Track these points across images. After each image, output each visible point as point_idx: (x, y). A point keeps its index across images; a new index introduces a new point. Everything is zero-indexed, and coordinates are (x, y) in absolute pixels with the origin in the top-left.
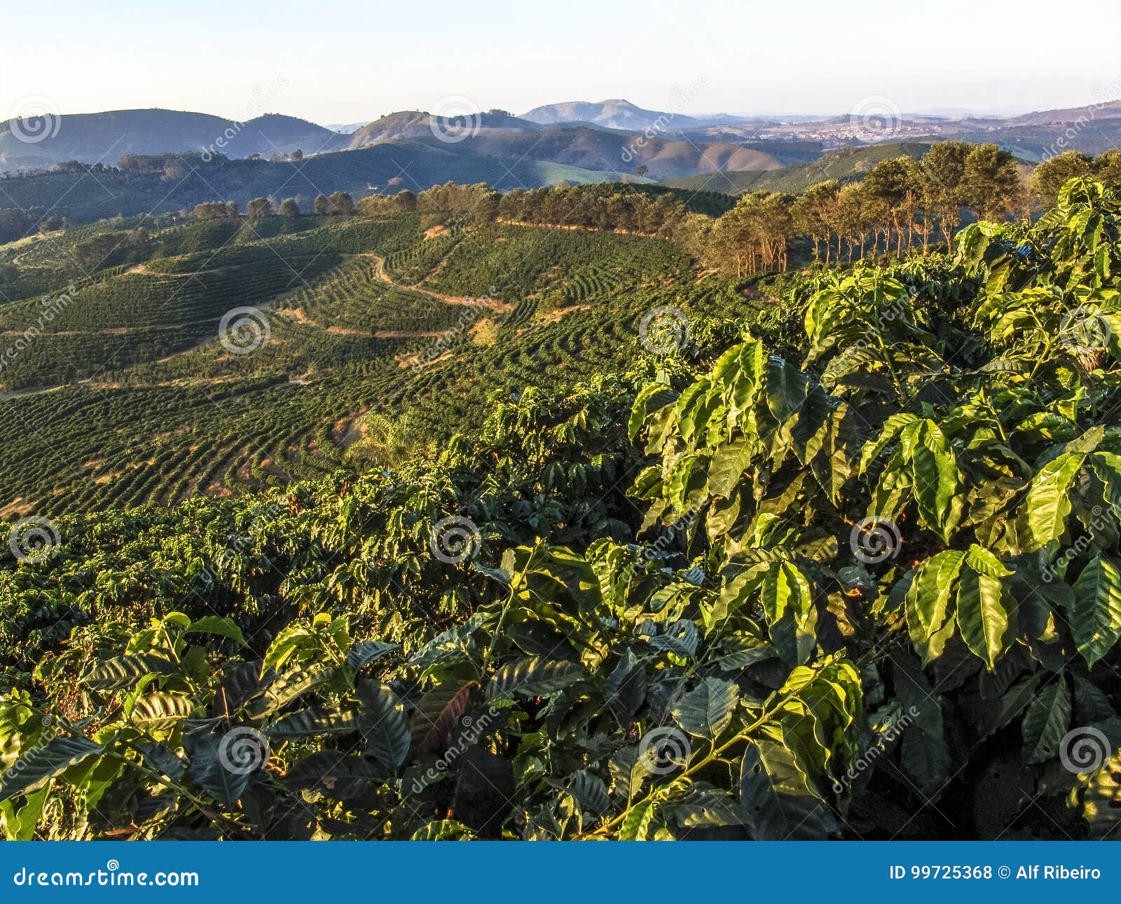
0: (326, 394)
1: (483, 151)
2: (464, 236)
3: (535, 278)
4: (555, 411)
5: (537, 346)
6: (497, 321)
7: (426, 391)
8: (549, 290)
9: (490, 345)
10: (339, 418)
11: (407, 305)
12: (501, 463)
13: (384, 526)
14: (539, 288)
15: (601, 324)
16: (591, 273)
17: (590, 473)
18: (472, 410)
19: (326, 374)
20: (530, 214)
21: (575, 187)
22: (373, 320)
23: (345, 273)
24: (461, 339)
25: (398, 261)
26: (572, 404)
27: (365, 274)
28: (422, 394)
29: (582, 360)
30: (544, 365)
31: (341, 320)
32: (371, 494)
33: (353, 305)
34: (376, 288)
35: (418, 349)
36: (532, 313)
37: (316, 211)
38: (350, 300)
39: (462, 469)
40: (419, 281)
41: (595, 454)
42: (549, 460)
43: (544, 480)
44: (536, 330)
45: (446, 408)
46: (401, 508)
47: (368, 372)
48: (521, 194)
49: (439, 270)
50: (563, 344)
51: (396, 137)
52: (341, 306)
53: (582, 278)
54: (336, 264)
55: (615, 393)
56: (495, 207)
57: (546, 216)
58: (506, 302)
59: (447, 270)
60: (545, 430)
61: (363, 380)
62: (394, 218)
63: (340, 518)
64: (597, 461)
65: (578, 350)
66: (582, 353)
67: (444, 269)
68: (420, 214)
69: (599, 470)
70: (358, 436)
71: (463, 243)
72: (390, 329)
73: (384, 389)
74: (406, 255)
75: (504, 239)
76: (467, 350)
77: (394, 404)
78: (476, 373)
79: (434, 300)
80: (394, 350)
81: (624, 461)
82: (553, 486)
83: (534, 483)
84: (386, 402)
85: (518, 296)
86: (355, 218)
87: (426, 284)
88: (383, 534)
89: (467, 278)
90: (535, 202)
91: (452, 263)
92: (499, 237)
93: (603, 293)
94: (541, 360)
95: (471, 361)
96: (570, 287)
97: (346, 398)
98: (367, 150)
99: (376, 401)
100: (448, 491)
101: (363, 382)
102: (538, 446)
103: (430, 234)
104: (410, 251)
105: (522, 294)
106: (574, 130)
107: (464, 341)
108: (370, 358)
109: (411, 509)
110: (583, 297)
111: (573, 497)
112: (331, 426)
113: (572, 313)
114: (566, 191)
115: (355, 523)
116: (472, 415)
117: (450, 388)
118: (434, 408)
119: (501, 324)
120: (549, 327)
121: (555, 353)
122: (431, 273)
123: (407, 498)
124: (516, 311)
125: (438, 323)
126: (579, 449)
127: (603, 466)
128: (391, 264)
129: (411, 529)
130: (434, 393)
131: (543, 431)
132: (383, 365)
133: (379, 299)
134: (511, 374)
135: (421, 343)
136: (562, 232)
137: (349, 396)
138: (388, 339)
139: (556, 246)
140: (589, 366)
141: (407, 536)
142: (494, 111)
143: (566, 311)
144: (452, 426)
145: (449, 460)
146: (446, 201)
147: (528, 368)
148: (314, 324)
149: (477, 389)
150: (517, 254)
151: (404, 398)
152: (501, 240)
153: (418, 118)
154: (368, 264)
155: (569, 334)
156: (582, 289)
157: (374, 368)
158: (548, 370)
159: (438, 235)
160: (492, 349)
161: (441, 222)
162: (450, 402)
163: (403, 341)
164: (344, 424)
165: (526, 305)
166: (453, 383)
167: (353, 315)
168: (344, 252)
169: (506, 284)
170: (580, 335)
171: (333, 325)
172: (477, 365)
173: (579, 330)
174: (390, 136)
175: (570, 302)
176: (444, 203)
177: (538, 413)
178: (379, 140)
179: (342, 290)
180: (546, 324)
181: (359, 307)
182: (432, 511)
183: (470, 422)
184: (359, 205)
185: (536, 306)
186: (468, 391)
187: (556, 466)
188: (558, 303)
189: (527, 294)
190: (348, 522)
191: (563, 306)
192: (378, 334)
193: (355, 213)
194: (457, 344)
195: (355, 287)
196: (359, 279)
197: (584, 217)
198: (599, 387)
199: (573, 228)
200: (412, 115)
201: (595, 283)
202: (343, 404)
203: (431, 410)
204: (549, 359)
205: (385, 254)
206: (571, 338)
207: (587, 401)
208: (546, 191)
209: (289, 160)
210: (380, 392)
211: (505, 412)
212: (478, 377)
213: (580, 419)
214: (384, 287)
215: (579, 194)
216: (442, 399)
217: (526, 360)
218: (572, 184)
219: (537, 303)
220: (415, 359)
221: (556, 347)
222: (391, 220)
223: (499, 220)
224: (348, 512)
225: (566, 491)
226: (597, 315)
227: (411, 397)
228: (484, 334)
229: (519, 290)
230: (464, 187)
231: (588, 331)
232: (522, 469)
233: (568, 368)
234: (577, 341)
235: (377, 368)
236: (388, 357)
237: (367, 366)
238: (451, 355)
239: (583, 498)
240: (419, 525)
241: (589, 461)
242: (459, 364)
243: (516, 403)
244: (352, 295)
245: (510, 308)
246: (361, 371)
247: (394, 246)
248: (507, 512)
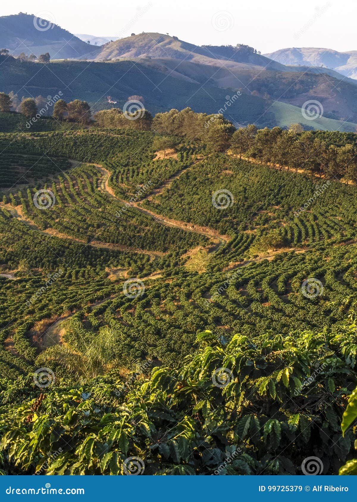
0: (33, 293)
1: (224, 83)
2: (192, 163)
3: (255, 214)
4: (260, 362)
5: (246, 281)
6: (211, 250)
7: (130, 307)
8: (267, 229)
9: (200, 273)
10: (40, 319)
11: (126, 221)
12: (199, 405)
13: (74, 450)
14: (257, 224)
15: (313, 270)
16: (311, 218)
17: (286, 431)
18: (172, 334)
19: (35, 273)
20: (260, 151)
21: (309, 132)
22: (91, 228)
23: (72, 179)
24: (173, 262)
25: (124, 176)
26: (277, 359)
27: (91, 183)
28: (126, 309)
29: (289, 302)
30: (251, 301)
31: (60, 223)
32: (67, 416)
33: (73, 211)
34: (99, 199)
35: (130, 264)
36: (247, 248)
37: (54, 115)
38: (72, 206)
39: (160, 406)
40: (142, 198)
41: (293, 413)
42: (246, 411)
43: (239, 430)
44: (247, 266)
45: (146, 327)
46: (94, 436)
47: (77, 278)
48: (254, 130)
49: (163, 191)
50: (272, 283)
51: (143, 56)
52: (62, 210)
53: (302, 221)
54: (64, 169)
55: (322, 354)
56: (227, 140)
57: (276, 156)
58: (223, 233)
59: (171, 192)
60: (248, 380)
61: (70, 285)
62: (128, 135)
63: (32, 434)
64: (294, 421)
65: (287, 292)
66: (289, 296)
67: (168, 191)
68: (154, 134)
69: (295, 430)
70: (56, 341)
71: (190, 169)
72: (105, 240)
73: (89, 298)
74: (134, 172)
75: (231, 172)
76: (177, 273)
77: (96, 314)
78: (183, 298)
79: (153, 219)
80: (106, 261)
81: (321, 425)
82: (246, 437)
83: (228, 431)
84: (89, 310)
85: (236, 229)
86: (91, 128)
87: (148, 203)
88: (72, 457)
89: (189, 204)
90: (267, 141)
91: (177, 187)
92: (226, 169)
93: (320, 239)
94: (248, 295)
95: (179, 285)
96: (288, 229)
97: (50, 300)
98: (112, 64)
99: (79, 308)
100: (143, 426)
101: (70, 288)
102: (238, 395)
103: (160, 155)
104: (138, 168)
105: (240, 227)
106: (316, 76)
107: (176, 264)
108: (81, 265)
109: (103, 438)
110: (299, 241)
111: (264, 452)
112: (31, 325)
113: (286, 254)
114: (299, 135)
115: (46, 441)
116: (171, 339)
117: (154, 309)
118: (135, 325)
119: (214, 254)
120: (261, 265)
121: (262, 291)
122: (155, 193)
123: (102, 426)
124: (231, 243)
125: (153, 243)
126: (278, 405)
127: (299, 426)
128: (117, 178)
129: (101, 458)
130: (138, 310)
131: (245, 381)
132: (92, 274)
133: (100, 210)
134: (217, 305)
135: (133, 259)
136: (288, 173)
137: (55, 298)
138: (101, 250)
139: (280, 187)
140: (295, 309)
141: (95, 465)
142: (241, 46)
143: (280, 251)
144: (150, 345)
145: (148, 393)
146: (181, 126)
147: (234, 302)
148: (33, 223)
149: (181, 313)
150: (241, 189)
151: (108, 310)
152: (227, 172)
153: (167, 41)
154: (95, 174)
155: (279, 275)
156: (300, 233)
157: (83, 276)
158: (253, 306)
159: (168, 157)
160: (201, 277)
161: (173, 146)
162: (152, 322)
163: (116, 254)
164: (44, 325)
165: (242, 239)
166: (158, 304)
167: (73, 220)
168: (75, 159)
169: (226, 215)
170: (290, 277)
171: (51, 227)
172: (184, 290)
173: (290, 272)
174: (137, 54)
175: (286, 243)
176: (179, 127)
177: (243, 362)
178: (126, 57)
179: (66, 194)
180: (258, 261)
181: (79, 214)
182: (124, 444)
183: (168, 345)
184: (96, 116)
185: (251, 242)
186: (171, 314)
187: (252, 418)
188: (274, 242)
189: (245, 228)
190: (39, 439)
191: (278, 246)
192: (92, 243)
193: (91, 123)
194: (169, 266)
195: (79, 194)
196: (84, 187)
197: (312, 162)
198: (307, 345)
199: (300, 171)
200: (161, 38)
201: (313, 229)
202: (46, 305)
203: (131, 326)
204: (257, 296)
205: (113, 167)
206: (281, 279)
207: (292, 359)
208: (280, 132)
209: (36, 61)
210: (85, 300)
211: (211, 355)
212: (183, 302)
213: (284, 375)
214: (106, 198)
215: (311, 139)
216: (145, 317)
217: (233, 294)
218: (306, 128)
219: (253, 239)
220: (125, 274)
221: (264, 285)
222: (124, 135)
223: (230, 152)
224: (41, 429)
225: (258, 444)
226: (311, 260)
227: (115, 311)
228: (197, 261)
229: (238, 224)
230: (200, 115)
231: (299, 275)
232: (218, 414)
233: (273, 308)
234: (287, 283)
235: (87, 276)
236: (98, 268)
237: (77, 272)
238: (160, 276)
239: (273, 455)
240: (108, 457)
241: (286, 419)
242: (167, 286)
243: (224, 347)
244: (74, 201)
245: (225, 239)
246: (70, 276)
247: (124, 161)
248: (197, 457)
